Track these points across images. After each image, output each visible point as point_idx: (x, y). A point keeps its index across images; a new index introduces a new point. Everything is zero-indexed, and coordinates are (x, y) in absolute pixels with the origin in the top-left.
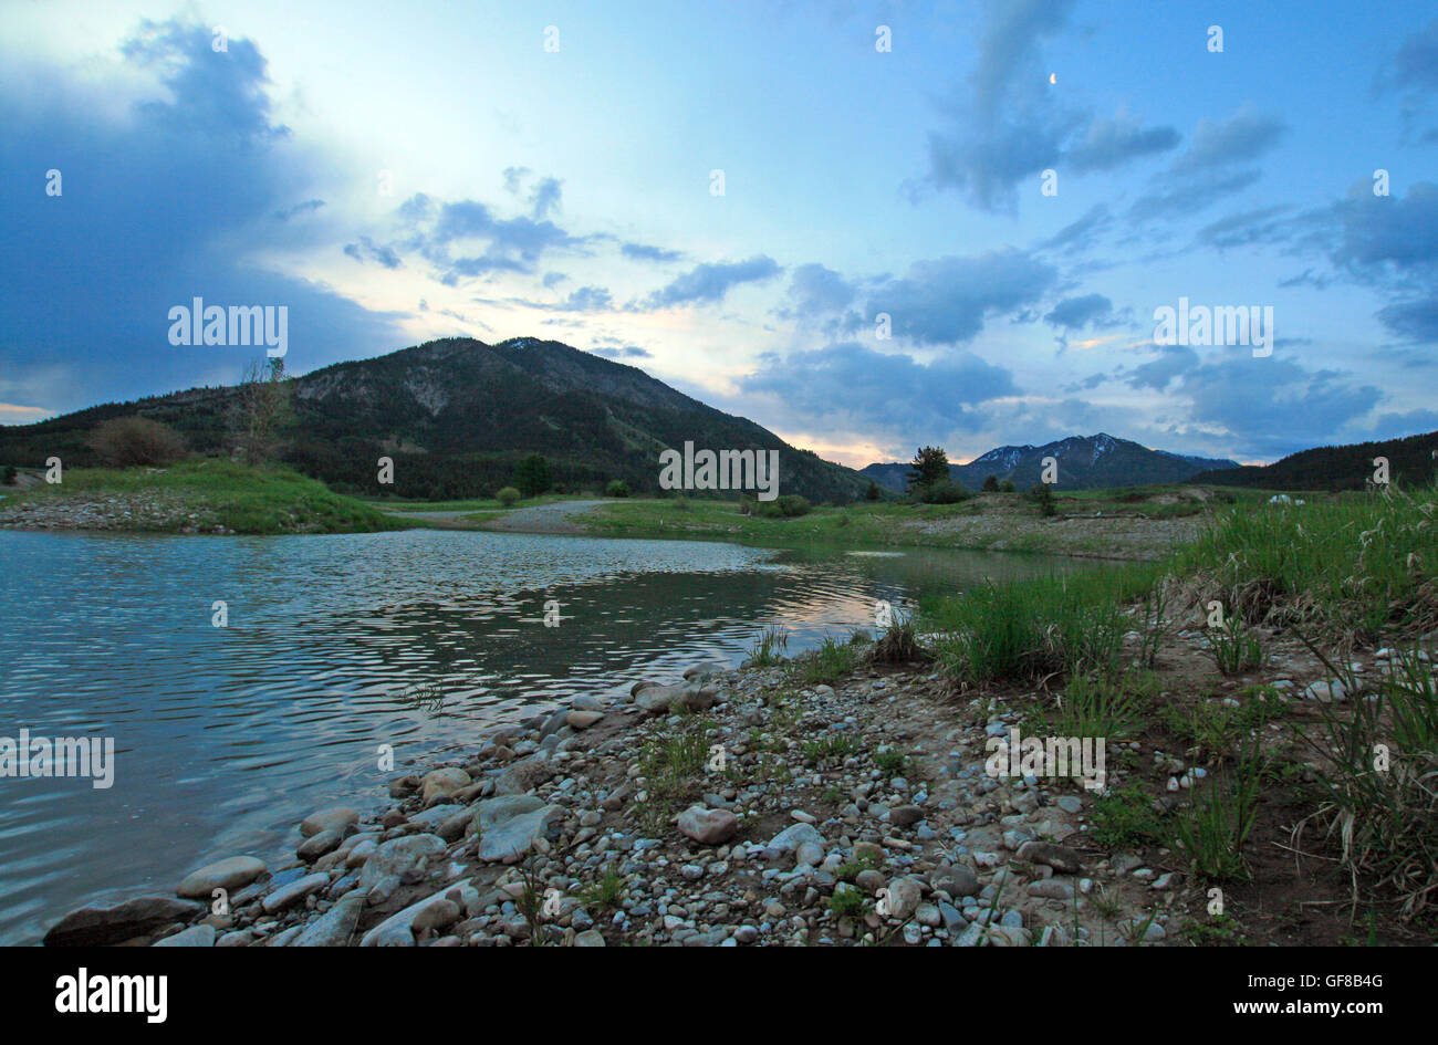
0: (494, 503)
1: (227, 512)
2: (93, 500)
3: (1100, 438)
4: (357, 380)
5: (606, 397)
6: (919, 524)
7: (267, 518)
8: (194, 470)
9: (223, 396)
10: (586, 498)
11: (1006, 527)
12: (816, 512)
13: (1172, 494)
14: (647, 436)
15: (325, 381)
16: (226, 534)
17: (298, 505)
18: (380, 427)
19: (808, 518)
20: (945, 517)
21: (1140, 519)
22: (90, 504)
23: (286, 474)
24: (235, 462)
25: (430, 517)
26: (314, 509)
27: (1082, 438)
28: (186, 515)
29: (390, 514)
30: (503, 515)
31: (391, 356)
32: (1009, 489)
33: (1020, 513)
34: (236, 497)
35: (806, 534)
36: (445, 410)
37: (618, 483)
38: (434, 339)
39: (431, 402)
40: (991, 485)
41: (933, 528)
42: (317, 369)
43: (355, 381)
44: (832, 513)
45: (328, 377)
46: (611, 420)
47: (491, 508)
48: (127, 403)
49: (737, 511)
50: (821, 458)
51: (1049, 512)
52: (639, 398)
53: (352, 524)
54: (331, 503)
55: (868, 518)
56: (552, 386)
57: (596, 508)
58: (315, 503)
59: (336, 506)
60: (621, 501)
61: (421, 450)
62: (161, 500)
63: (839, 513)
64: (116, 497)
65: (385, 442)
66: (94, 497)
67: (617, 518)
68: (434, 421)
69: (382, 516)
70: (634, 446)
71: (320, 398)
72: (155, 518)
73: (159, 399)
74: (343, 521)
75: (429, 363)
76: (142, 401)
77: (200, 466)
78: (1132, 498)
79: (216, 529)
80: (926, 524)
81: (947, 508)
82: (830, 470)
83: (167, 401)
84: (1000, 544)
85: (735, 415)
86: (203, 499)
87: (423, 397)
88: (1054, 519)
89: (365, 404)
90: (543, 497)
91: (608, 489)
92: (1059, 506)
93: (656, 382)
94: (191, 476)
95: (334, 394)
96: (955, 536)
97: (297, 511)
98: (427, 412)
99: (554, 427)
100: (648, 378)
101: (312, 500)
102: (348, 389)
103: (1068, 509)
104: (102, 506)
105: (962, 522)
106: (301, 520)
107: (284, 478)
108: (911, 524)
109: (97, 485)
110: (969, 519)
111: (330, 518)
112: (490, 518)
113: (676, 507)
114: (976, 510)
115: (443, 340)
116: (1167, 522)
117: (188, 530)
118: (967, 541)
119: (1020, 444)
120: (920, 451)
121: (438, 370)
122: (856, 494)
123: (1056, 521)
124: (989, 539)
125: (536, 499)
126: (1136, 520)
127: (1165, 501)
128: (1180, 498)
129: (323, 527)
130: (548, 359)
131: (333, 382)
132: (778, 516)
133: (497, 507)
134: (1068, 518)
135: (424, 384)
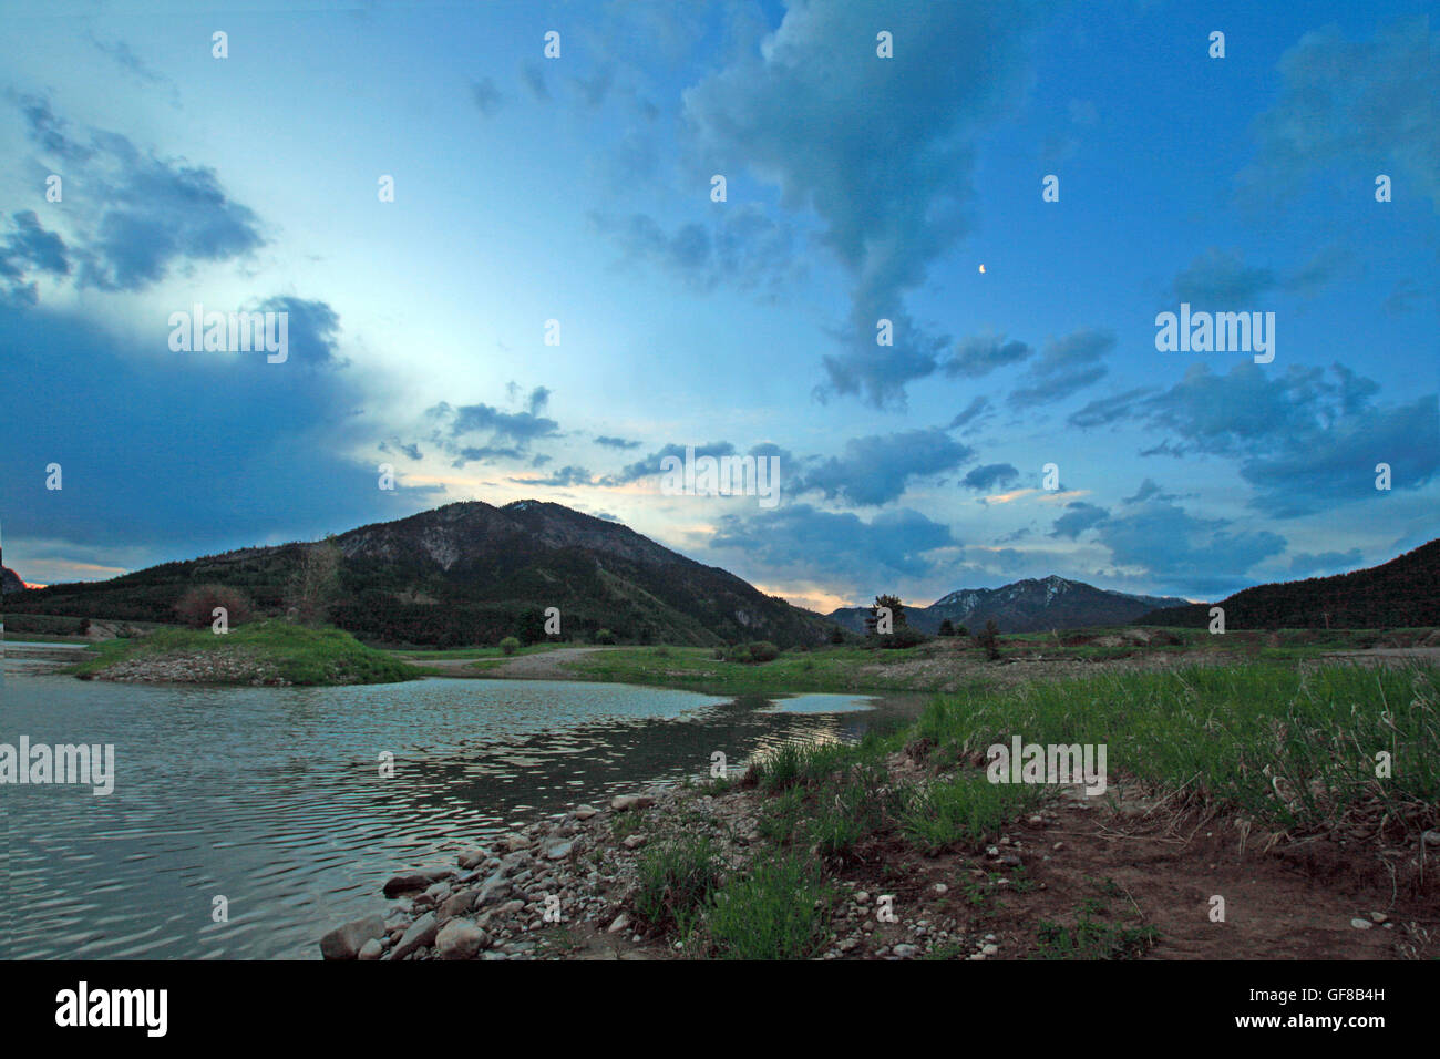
0: (494, 651)
1: (286, 666)
2: (184, 657)
3: (1052, 580)
4: (382, 539)
5: (597, 552)
6: (877, 668)
7: (317, 671)
8: (258, 629)
9: (267, 555)
10: (575, 646)
11: (955, 670)
12: (784, 657)
13: (1116, 635)
14: (633, 586)
15: (354, 541)
16: (285, 685)
17: (341, 659)
18: (398, 580)
19: (776, 663)
20: (901, 660)
21: (1076, 662)
22: (180, 660)
23: (331, 631)
24: (288, 621)
25: (439, 665)
26: (354, 663)
27: (1035, 581)
28: (255, 669)
29: (408, 663)
30: (506, 662)
31: (413, 518)
32: (962, 632)
33: (969, 657)
34: (291, 653)
35: (774, 679)
36: (455, 565)
37: (606, 632)
38: (449, 503)
39: (444, 557)
40: (947, 629)
41: (888, 672)
42: (349, 530)
43: (379, 540)
44: (799, 658)
45: (358, 537)
46: (601, 572)
47: (494, 656)
48: (187, 562)
49: (711, 657)
50: (791, 604)
51: (995, 656)
52: (626, 552)
53: (382, 675)
54: (366, 657)
55: (829, 662)
56: (549, 542)
57: (586, 656)
58: (354, 657)
59: (371, 660)
60: (608, 649)
61: (432, 601)
62: (235, 656)
63: (807, 657)
64: (200, 653)
65: (402, 594)
66: (184, 654)
67: (605, 664)
68: (444, 574)
69: (405, 665)
70: (621, 595)
71: (349, 556)
72: (231, 672)
73: (213, 558)
74: (376, 673)
75: (444, 524)
76: (199, 559)
77: (262, 625)
78: (1079, 640)
79: (278, 681)
80: (883, 668)
81: (902, 652)
82: (799, 615)
83: (220, 559)
84: (950, 687)
85: (711, 566)
86: (267, 655)
87: (437, 553)
88: (999, 662)
89: (387, 561)
90: (539, 646)
91: (597, 637)
92: (1003, 649)
93: (641, 537)
94: (256, 635)
95: (361, 552)
96: (910, 680)
97: (340, 665)
98: (439, 567)
99: (550, 579)
100: (633, 533)
101: (352, 654)
102: (373, 548)
103: (1013, 652)
104: (190, 662)
105: (915, 665)
106: (344, 673)
107: (330, 635)
108: (869, 668)
109: (185, 643)
110: (922, 663)
111: (366, 670)
112: (492, 666)
113: (656, 654)
114: (929, 655)
115: (458, 504)
116: (1102, 665)
117: (255, 682)
118: (920, 684)
119: (976, 588)
120: (877, 599)
121: (451, 530)
122: (824, 637)
123: (1000, 665)
124: (942, 681)
125: (533, 647)
126: (1073, 663)
127: (1111, 642)
128: (1124, 638)
129: (361, 679)
130: (547, 518)
131: (360, 542)
132: (749, 662)
133: (499, 656)
134: (1011, 662)
135: (439, 542)
